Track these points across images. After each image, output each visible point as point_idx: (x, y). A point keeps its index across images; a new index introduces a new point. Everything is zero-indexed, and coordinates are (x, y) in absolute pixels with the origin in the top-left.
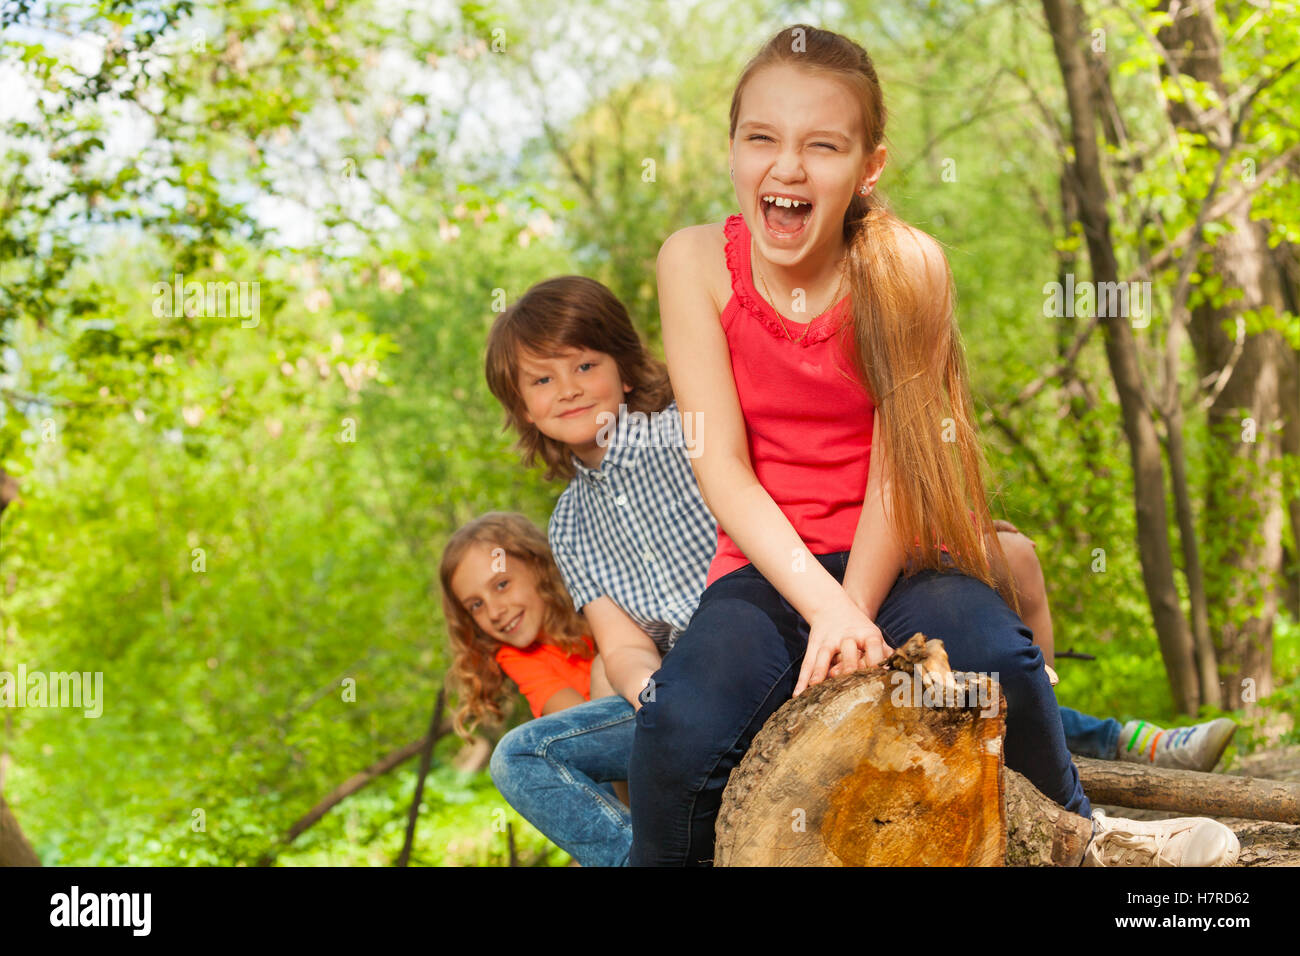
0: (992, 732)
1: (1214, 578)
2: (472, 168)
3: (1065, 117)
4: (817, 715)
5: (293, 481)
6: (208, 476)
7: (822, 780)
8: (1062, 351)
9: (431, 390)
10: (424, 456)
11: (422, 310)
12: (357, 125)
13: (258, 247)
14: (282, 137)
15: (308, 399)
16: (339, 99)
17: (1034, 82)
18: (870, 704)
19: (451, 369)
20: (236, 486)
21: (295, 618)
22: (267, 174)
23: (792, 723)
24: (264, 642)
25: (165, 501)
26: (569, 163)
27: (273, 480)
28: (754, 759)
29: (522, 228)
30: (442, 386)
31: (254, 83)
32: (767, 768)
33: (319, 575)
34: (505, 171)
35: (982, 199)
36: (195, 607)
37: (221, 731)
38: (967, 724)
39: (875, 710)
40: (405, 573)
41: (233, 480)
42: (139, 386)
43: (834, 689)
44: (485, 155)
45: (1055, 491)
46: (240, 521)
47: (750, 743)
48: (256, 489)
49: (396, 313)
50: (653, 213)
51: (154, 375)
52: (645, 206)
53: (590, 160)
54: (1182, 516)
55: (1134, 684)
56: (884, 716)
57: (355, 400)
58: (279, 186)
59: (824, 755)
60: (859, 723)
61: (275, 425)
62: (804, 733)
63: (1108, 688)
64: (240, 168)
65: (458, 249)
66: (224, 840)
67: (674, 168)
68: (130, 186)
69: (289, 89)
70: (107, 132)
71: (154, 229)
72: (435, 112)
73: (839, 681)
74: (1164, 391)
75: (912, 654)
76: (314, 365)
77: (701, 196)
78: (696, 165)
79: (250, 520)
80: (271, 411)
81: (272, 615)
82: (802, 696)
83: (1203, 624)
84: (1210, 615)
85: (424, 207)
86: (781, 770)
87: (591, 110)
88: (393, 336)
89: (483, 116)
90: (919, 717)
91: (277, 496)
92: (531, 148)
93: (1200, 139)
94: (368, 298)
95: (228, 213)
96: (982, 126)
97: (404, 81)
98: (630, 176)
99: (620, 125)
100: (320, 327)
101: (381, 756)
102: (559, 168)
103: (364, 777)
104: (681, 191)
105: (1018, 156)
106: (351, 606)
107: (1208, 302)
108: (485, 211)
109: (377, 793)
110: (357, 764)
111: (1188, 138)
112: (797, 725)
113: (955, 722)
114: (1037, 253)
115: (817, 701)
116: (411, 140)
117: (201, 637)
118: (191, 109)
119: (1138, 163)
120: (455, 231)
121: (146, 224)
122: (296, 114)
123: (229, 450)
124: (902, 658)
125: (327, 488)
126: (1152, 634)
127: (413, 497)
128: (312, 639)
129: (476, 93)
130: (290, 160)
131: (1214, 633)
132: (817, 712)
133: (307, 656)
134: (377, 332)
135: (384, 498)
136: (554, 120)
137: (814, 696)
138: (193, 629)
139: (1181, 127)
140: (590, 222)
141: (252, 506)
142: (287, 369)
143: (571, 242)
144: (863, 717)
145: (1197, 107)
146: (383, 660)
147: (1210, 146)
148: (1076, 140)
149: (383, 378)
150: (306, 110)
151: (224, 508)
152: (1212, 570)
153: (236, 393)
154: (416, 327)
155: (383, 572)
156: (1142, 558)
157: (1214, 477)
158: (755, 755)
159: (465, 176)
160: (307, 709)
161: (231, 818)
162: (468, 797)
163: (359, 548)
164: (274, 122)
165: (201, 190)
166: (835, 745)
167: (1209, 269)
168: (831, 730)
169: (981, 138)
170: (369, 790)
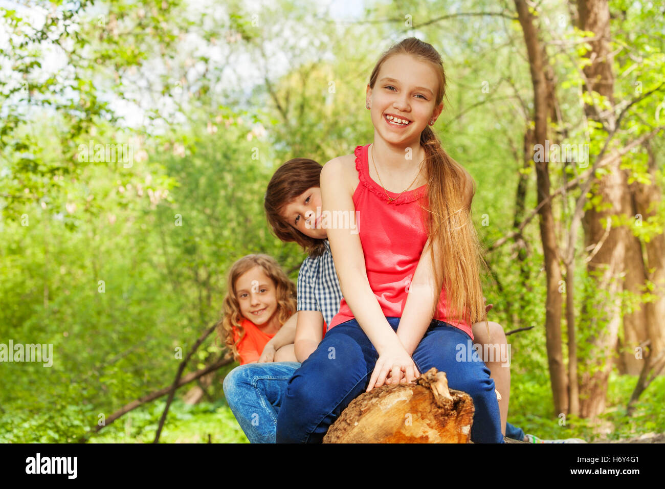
0: (465, 422)
1: (582, 349)
2: (227, 96)
3: (531, 105)
4: (377, 404)
5: (117, 246)
6: (74, 239)
7: (376, 437)
8: (516, 225)
9: (193, 207)
10: (186, 241)
11: (193, 166)
12: (171, 69)
13: (113, 126)
14: (132, 71)
15: (131, 206)
16: (163, 55)
17: (518, 86)
18: (405, 401)
19: (204, 198)
20: (88, 245)
21: (110, 316)
22: (122, 89)
23: (364, 406)
24: (94, 327)
25: (51, 249)
26: (276, 100)
27: (107, 244)
28: (342, 423)
29: (249, 131)
30: (199, 206)
31: (121, 42)
32: (349, 428)
33: (125, 295)
34: (243, 100)
35: (484, 142)
36: (60, 305)
37: (67, 370)
38: (453, 417)
39: (407, 404)
40: (169, 299)
41: (87, 242)
42: (45, 190)
43: (387, 392)
44: (234, 91)
45: (506, 296)
46: (88, 263)
47: (341, 413)
48: (98, 248)
49: (179, 167)
50: (316, 129)
51: (53, 185)
52: (312, 126)
53: (287, 99)
54: (569, 316)
55: (535, 398)
56: (411, 408)
57: (153, 208)
58: (127, 95)
59: (378, 425)
60: (398, 410)
61: (112, 217)
62: (370, 412)
63: (521, 399)
64: (109, 84)
65: (215, 138)
66: (63, 427)
67: (329, 108)
68: (52, 88)
69: (138, 47)
70: (43, 59)
71: (62, 111)
72: (211, 66)
73: (390, 387)
74: (567, 252)
75: (430, 378)
76: (135, 188)
77: (341, 124)
78: (341, 107)
79: (94, 263)
80: (110, 210)
81: (99, 313)
82: (370, 393)
83: (574, 372)
84: (578, 368)
85: (200, 114)
86: (356, 430)
87: (290, 74)
88: (177, 178)
89: (234, 71)
90: (429, 411)
91: (108, 252)
92: (257, 90)
93: (599, 125)
94: (166, 157)
95: (100, 107)
96: (489, 105)
97: (197, 49)
98: (306, 110)
99: (304, 84)
100: (141, 169)
101: (148, 393)
102: (270, 101)
103: (138, 403)
104: (331, 119)
105: (504, 122)
106: (140, 313)
107: (594, 208)
108: (231, 120)
109: (143, 411)
110: (135, 395)
111: (593, 124)
112: (366, 408)
113: (447, 415)
114: (508, 172)
115: (378, 396)
116: (198, 80)
117: (61, 321)
118: (87, 52)
119: (566, 133)
120: (215, 129)
121: (58, 108)
122: (140, 59)
123: (86, 227)
124: (424, 380)
125: (135, 252)
126: (547, 374)
127: (178, 261)
128: (119, 328)
129: (232, 58)
130: (135, 82)
131: (579, 378)
132: (377, 402)
133: (115, 336)
134: (169, 175)
135: (163, 260)
136: (271, 76)
137: (377, 393)
138: (58, 316)
139: (590, 118)
140: (283, 130)
141: (95, 256)
142: (122, 189)
143: (273, 140)
144: (401, 407)
145: (599, 109)
146: (153, 342)
147: (604, 129)
148: (536, 119)
149: (170, 199)
150: (146, 58)
151: (81, 256)
152: (581, 345)
153: (94, 199)
154: (189, 174)
155: (159, 297)
156: (547, 335)
157: (588, 297)
158: (343, 420)
159: (222, 100)
160: (113, 364)
161: (68, 417)
162: (189, 417)
163: (147, 284)
164: (129, 63)
165: (88, 93)
166: (385, 420)
167: (596, 192)
168: (384, 412)
169: (487, 111)
170: (139, 409)
